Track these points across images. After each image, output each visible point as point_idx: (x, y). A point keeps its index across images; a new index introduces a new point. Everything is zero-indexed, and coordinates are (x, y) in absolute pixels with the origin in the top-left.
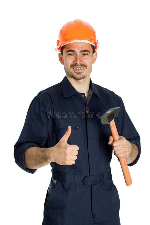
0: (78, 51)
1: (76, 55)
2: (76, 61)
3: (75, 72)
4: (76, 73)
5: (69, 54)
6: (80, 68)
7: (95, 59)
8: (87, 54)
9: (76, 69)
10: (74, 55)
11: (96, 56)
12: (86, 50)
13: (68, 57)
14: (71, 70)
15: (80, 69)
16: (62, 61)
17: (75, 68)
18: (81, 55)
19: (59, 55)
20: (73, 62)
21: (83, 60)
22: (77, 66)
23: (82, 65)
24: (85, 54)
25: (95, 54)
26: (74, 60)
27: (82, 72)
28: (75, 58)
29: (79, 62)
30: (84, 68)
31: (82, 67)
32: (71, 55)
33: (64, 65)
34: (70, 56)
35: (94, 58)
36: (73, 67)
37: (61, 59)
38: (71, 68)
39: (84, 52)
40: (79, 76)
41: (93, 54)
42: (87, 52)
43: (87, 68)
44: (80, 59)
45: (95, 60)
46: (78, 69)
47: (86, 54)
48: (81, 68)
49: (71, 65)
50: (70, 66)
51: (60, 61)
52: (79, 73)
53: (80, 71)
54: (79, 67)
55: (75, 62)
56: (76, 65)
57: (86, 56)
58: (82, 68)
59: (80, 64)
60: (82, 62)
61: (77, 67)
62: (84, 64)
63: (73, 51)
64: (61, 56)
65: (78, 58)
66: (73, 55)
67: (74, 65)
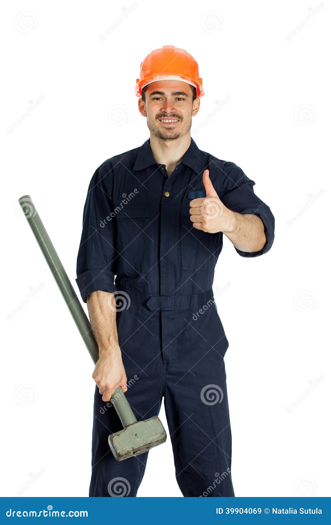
0: (168, 94)
1: (166, 99)
2: (165, 108)
3: (162, 127)
4: (165, 128)
5: (154, 99)
6: (172, 119)
7: (197, 110)
8: (183, 99)
9: (164, 121)
10: (162, 100)
11: (199, 105)
12: (181, 92)
13: (153, 103)
14: (157, 124)
15: (170, 121)
16: (143, 112)
17: (163, 119)
18: (174, 100)
19: (139, 102)
20: (161, 110)
21: (176, 108)
22: (167, 116)
23: (174, 115)
24: (179, 99)
25: (196, 102)
26: (161, 107)
27: (174, 128)
28: (163, 103)
29: (169, 111)
30: (179, 121)
31: (174, 118)
32: (158, 99)
33: (146, 118)
34: (155, 101)
35: (196, 108)
36: (160, 119)
37: (142, 109)
38: (158, 120)
39: (179, 96)
40: (169, 134)
41: (194, 101)
42: (183, 95)
43: (182, 121)
44: (171, 106)
45: (197, 112)
46: (167, 121)
47: (181, 99)
48: (173, 121)
49: (156, 115)
50: (155, 118)
51: (141, 111)
52: (169, 129)
53: (171, 126)
54: (169, 118)
55: (163, 110)
56: (165, 116)
57: (181, 102)
58: (175, 121)
59: (171, 114)
60: (174, 111)
61: (166, 118)
62: (178, 113)
63: (162, 93)
64: (142, 103)
65: (169, 104)
66: (160, 99)
67: (161, 116)
